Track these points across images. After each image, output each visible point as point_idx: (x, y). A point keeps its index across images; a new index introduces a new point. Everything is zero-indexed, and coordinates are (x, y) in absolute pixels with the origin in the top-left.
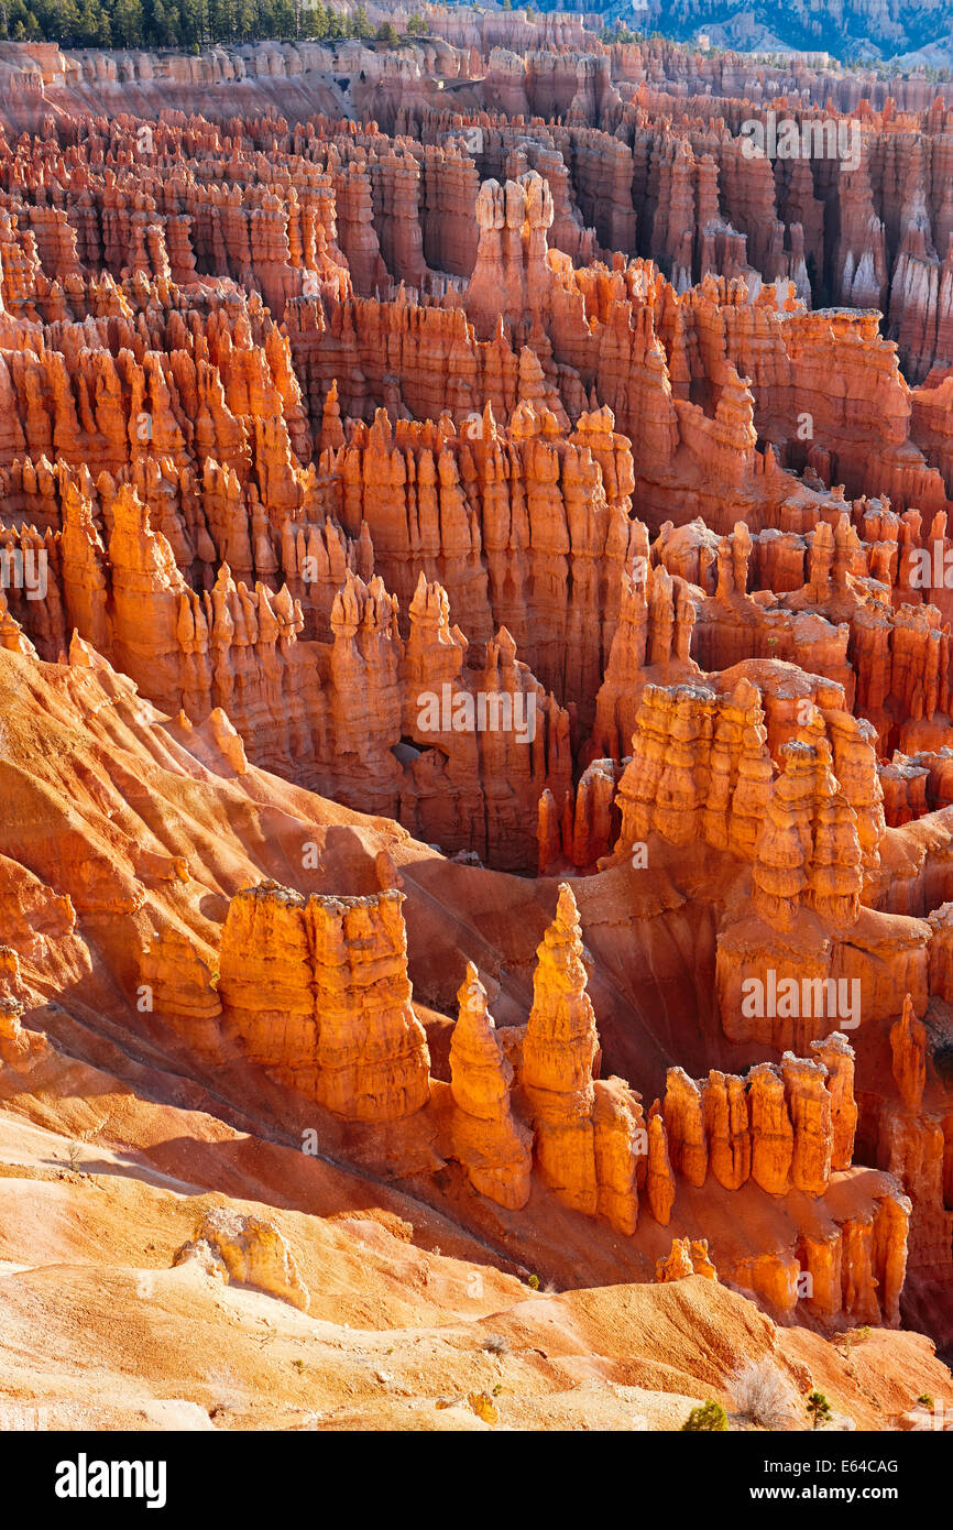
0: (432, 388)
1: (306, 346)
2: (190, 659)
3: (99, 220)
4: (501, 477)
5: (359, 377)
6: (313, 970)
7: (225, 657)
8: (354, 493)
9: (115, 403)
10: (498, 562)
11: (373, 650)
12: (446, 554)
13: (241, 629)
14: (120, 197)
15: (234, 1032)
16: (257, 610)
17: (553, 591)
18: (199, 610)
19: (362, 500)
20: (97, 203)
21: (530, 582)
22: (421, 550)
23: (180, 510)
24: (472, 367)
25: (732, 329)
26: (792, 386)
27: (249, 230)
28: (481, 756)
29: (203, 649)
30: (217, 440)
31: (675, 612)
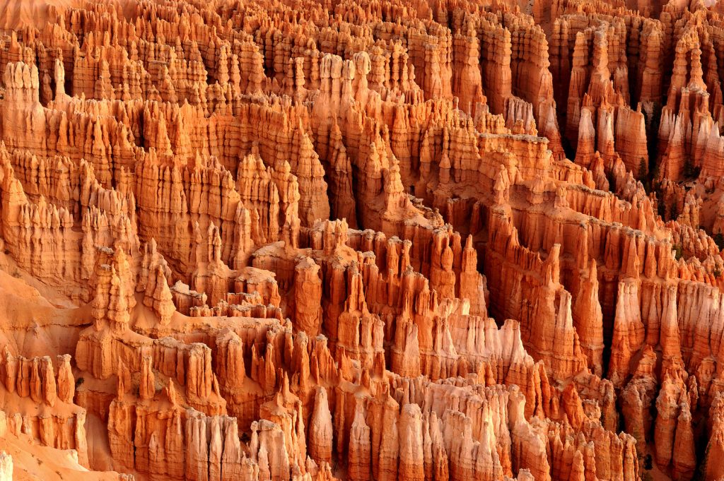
0: (271, 149)
2: (23, 229)
7: (37, 231)
8: (139, 181)
12: (172, 211)
13: (44, 221)
16: (52, 215)
18: (27, 210)
19: (142, 185)
23: (69, 178)
25: (452, 139)
26: (478, 171)
29: (28, 226)
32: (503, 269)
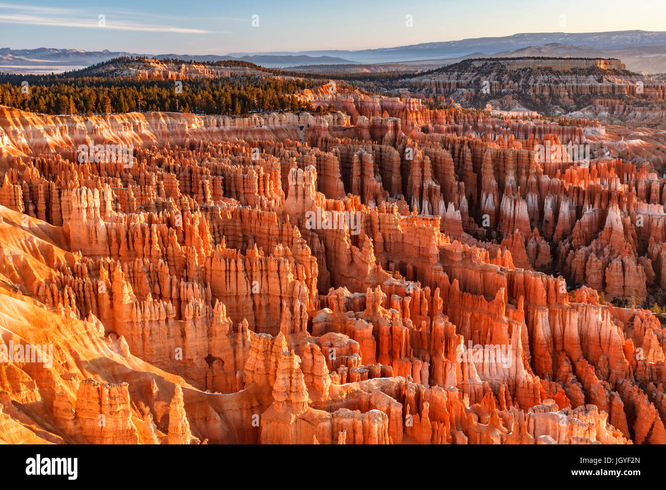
0: (264, 239)
1: (223, 224)
2: (135, 324)
3: (191, 177)
4: (258, 269)
5: (241, 235)
6: (101, 406)
7: (147, 324)
8: (209, 273)
9: (140, 241)
10: (257, 299)
11: (199, 323)
12: (239, 294)
13: (153, 315)
14: (198, 170)
15: (78, 425)
16: (159, 309)
17: (275, 309)
18: (138, 307)
19: (211, 276)
20: (191, 171)
21: (268, 305)
22: (230, 293)
23: (149, 276)
24: (277, 233)
25: (381, 221)
26: (403, 242)
27: (244, 182)
28: (235, 362)
29: (140, 321)
30: (174, 254)
31: (301, 315)
32: (449, 310)
